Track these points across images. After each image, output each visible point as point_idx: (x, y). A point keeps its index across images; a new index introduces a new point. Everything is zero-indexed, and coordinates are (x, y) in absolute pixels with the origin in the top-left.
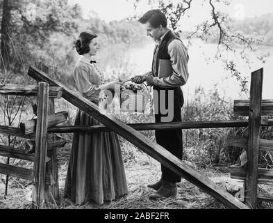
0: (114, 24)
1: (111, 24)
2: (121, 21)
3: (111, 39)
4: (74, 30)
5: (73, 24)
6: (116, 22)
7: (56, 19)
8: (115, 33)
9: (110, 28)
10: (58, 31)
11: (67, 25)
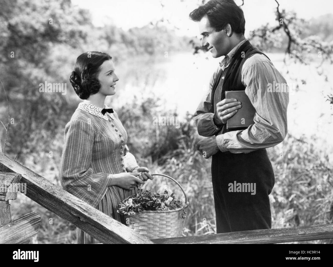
0: (135, 32)
1: (130, 31)
2: (143, 28)
3: (132, 50)
4: (81, 41)
5: (80, 32)
6: (136, 28)
7: (56, 26)
8: (136, 43)
9: (129, 37)
10: (60, 42)
11: (72, 34)
